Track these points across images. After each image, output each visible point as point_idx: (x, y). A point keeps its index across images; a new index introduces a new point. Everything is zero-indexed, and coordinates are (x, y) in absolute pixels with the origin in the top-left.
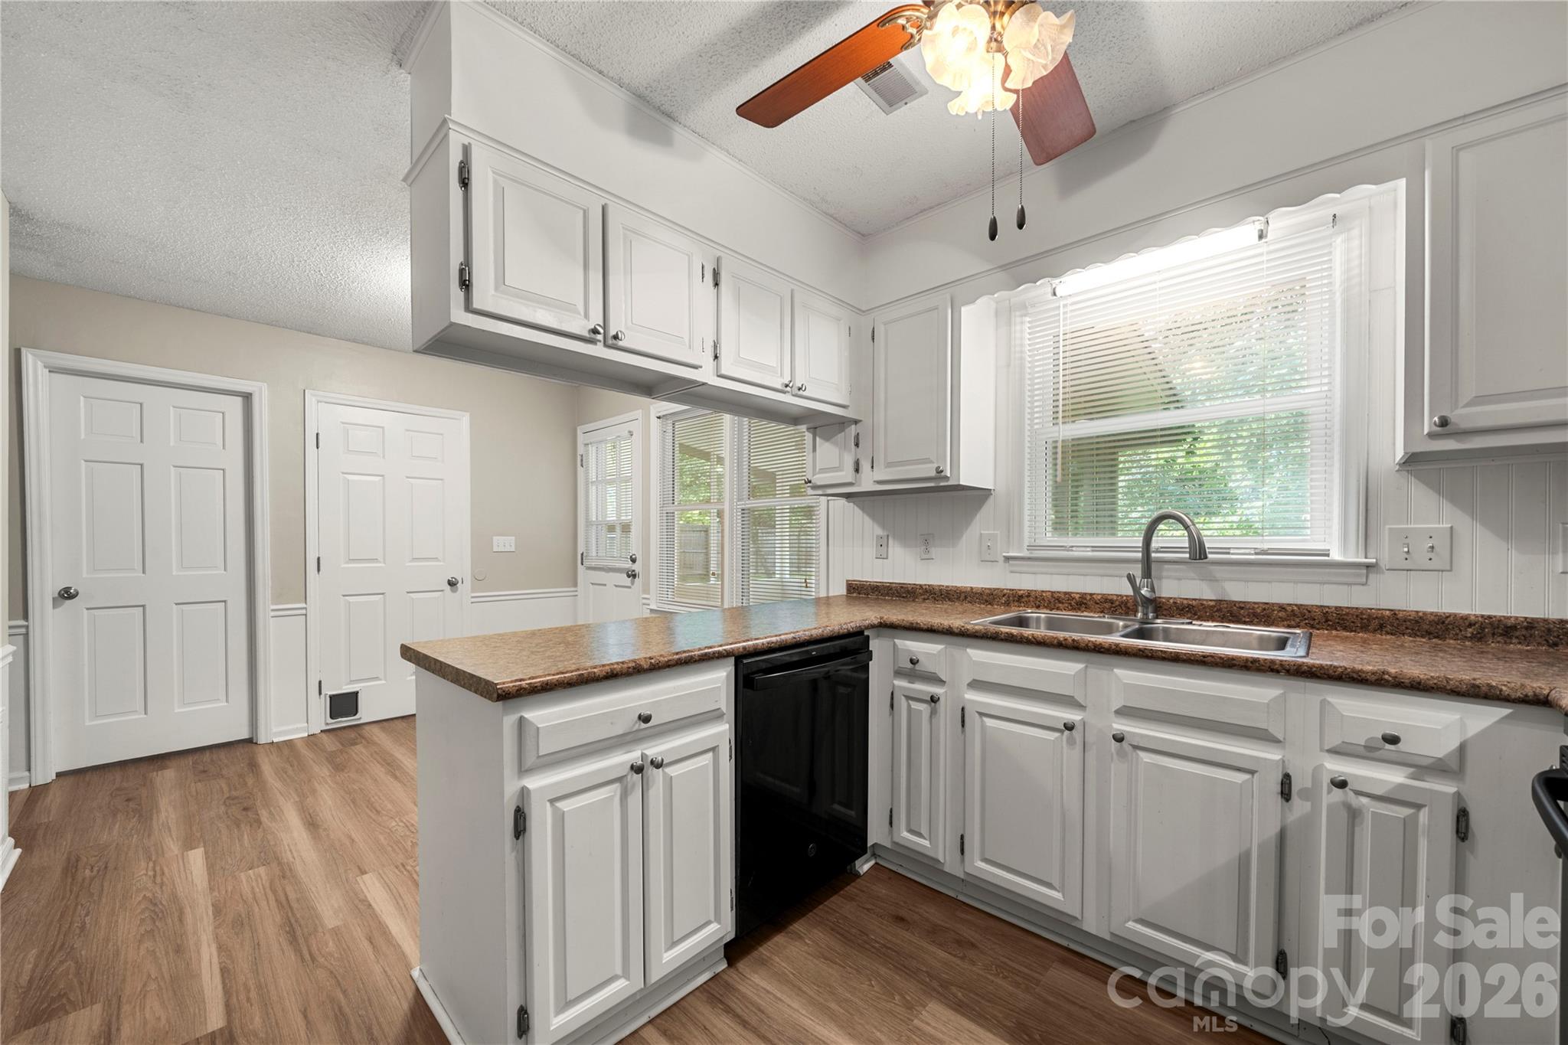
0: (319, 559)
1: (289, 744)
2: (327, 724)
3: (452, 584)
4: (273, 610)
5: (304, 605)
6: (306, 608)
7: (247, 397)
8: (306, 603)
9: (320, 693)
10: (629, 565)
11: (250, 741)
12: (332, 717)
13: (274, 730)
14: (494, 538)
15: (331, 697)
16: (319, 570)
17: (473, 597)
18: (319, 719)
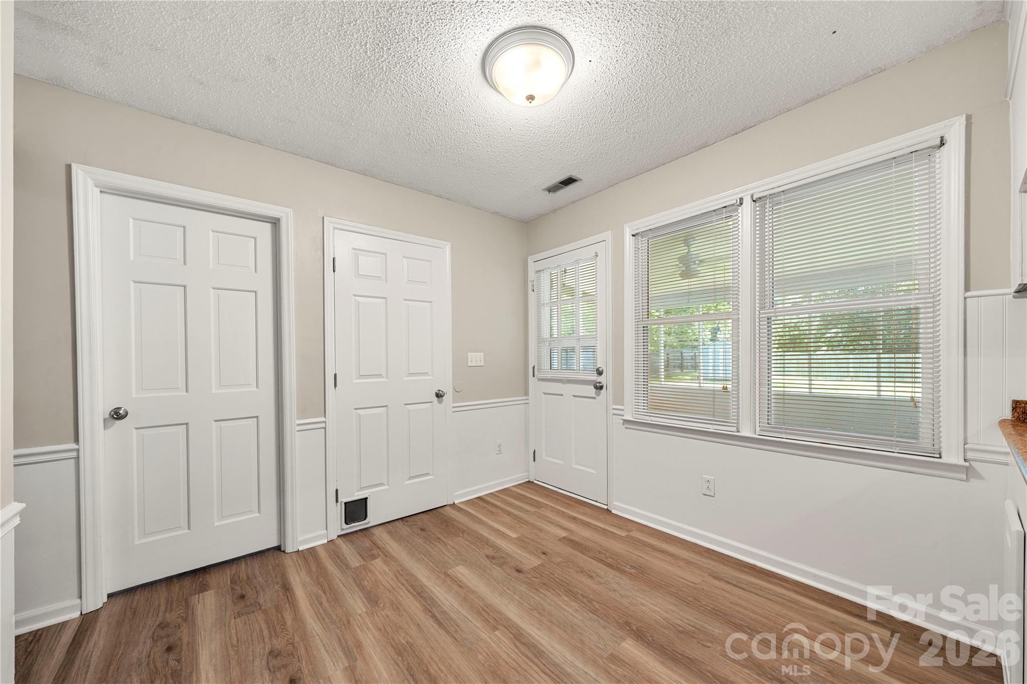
0: (335, 375)
1: (312, 551)
2: (342, 529)
3: (439, 395)
4: (298, 425)
5: (323, 419)
6: (325, 422)
7: (275, 223)
8: (325, 417)
9: (337, 501)
10: (594, 377)
11: (278, 549)
12: (346, 523)
13: (300, 539)
14: (469, 354)
15: (345, 503)
16: (335, 386)
17: (454, 407)
18: (337, 526)
